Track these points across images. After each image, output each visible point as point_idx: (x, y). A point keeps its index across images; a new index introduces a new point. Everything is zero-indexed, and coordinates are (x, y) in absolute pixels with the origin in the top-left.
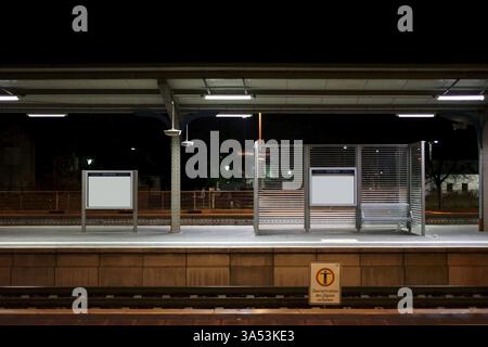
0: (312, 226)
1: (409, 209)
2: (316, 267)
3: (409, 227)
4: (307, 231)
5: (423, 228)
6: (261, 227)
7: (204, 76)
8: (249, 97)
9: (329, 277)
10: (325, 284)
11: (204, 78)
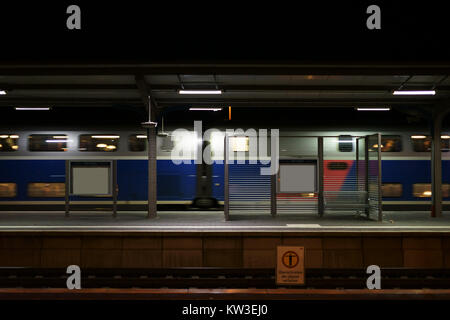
0: (278, 212)
1: (367, 196)
2: (282, 250)
3: (367, 212)
4: (274, 217)
5: (380, 214)
6: (231, 212)
7: (179, 72)
8: (219, 92)
9: (294, 259)
10: (290, 266)
11: (178, 74)
